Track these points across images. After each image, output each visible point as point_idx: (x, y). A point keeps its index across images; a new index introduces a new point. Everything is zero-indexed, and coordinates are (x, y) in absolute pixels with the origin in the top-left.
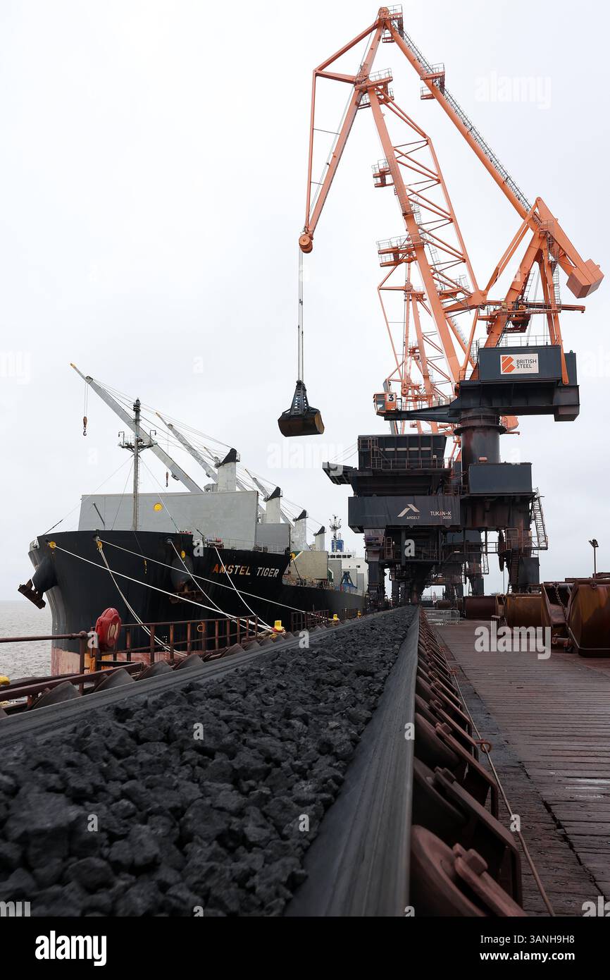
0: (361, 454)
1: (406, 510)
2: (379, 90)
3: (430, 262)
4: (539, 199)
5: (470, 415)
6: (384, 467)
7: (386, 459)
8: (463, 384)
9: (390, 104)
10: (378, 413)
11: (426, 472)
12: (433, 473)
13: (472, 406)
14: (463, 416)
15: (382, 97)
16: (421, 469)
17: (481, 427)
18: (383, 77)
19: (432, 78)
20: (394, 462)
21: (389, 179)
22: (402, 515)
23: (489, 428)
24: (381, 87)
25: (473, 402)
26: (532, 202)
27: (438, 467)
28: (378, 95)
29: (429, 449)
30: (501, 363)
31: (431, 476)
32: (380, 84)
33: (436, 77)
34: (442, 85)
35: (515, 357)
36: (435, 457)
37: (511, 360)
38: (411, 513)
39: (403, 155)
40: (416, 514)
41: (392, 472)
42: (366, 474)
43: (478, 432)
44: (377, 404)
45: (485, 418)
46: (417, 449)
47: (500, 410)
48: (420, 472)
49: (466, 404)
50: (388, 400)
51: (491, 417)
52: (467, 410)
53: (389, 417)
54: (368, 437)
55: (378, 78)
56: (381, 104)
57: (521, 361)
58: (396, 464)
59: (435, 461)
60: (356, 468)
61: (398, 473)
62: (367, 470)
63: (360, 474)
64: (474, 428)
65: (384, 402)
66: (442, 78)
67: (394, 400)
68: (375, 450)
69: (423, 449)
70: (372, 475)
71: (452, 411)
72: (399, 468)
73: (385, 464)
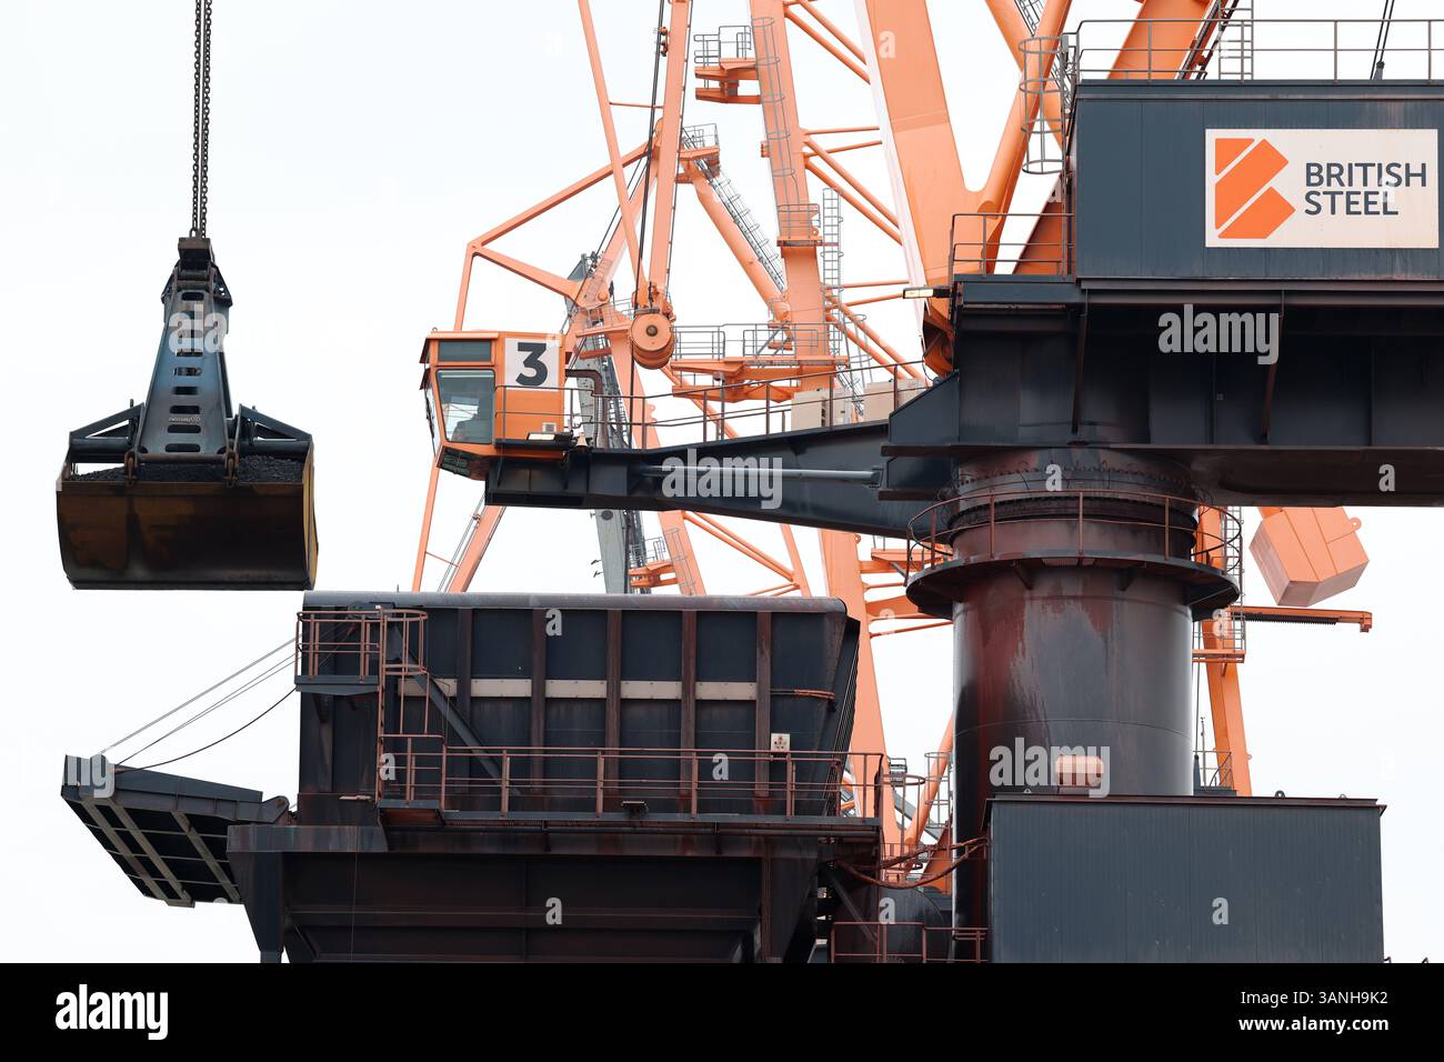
0: (317, 713)
5: (1012, 487)
6: (458, 800)
7: (478, 751)
8: (972, 298)
10: (451, 459)
11: (719, 835)
12: (771, 842)
13: (1025, 435)
14: (969, 491)
16: (695, 816)
17: (1079, 568)
20: (521, 767)
23: (1123, 574)
25: (1030, 412)
27: (800, 808)
29: (742, 691)
30: (1212, 179)
31: (755, 863)
35: (1299, 146)
36: (781, 741)
37: (1271, 161)
41: (506, 833)
42: (347, 839)
43: (1056, 598)
44: (444, 399)
45: (1104, 511)
46: (669, 690)
47: (1198, 466)
48: (688, 834)
49: (988, 417)
50: (510, 378)
51: (1148, 512)
52: (991, 457)
53: (518, 484)
54: (367, 603)
57: (1334, 171)
58: (536, 782)
59: (777, 767)
60: (281, 801)
61: (544, 835)
62: (346, 815)
63: (304, 840)
64: (1030, 571)
65: (485, 392)
67: (552, 380)
68: (406, 688)
69: (709, 690)
70: (380, 846)
71: (906, 465)
72: (553, 806)
73: (463, 782)
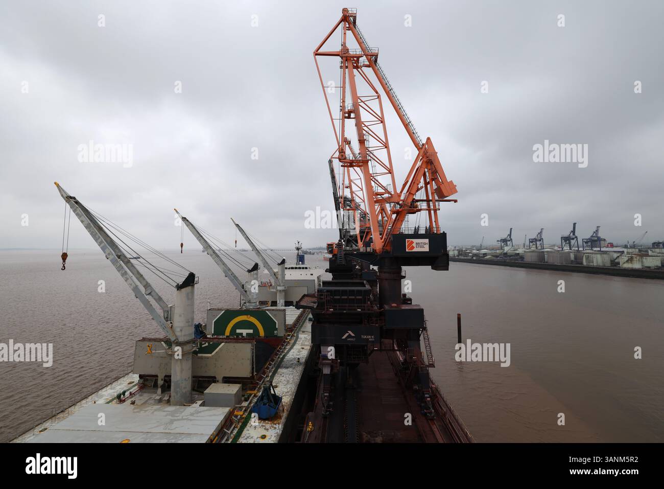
1: (347, 334)
2: (354, 60)
3: (371, 172)
4: (428, 139)
9: (359, 70)
15: (355, 65)
18: (358, 53)
19: (371, 55)
21: (353, 115)
22: (344, 337)
24: (355, 59)
26: (424, 141)
28: (353, 63)
30: (407, 244)
32: (355, 57)
33: (373, 55)
34: (376, 61)
35: (414, 241)
38: (350, 336)
39: (362, 101)
40: (353, 337)
55: (354, 53)
56: (354, 68)
57: (418, 243)
66: (377, 56)
73: (334, 308)
